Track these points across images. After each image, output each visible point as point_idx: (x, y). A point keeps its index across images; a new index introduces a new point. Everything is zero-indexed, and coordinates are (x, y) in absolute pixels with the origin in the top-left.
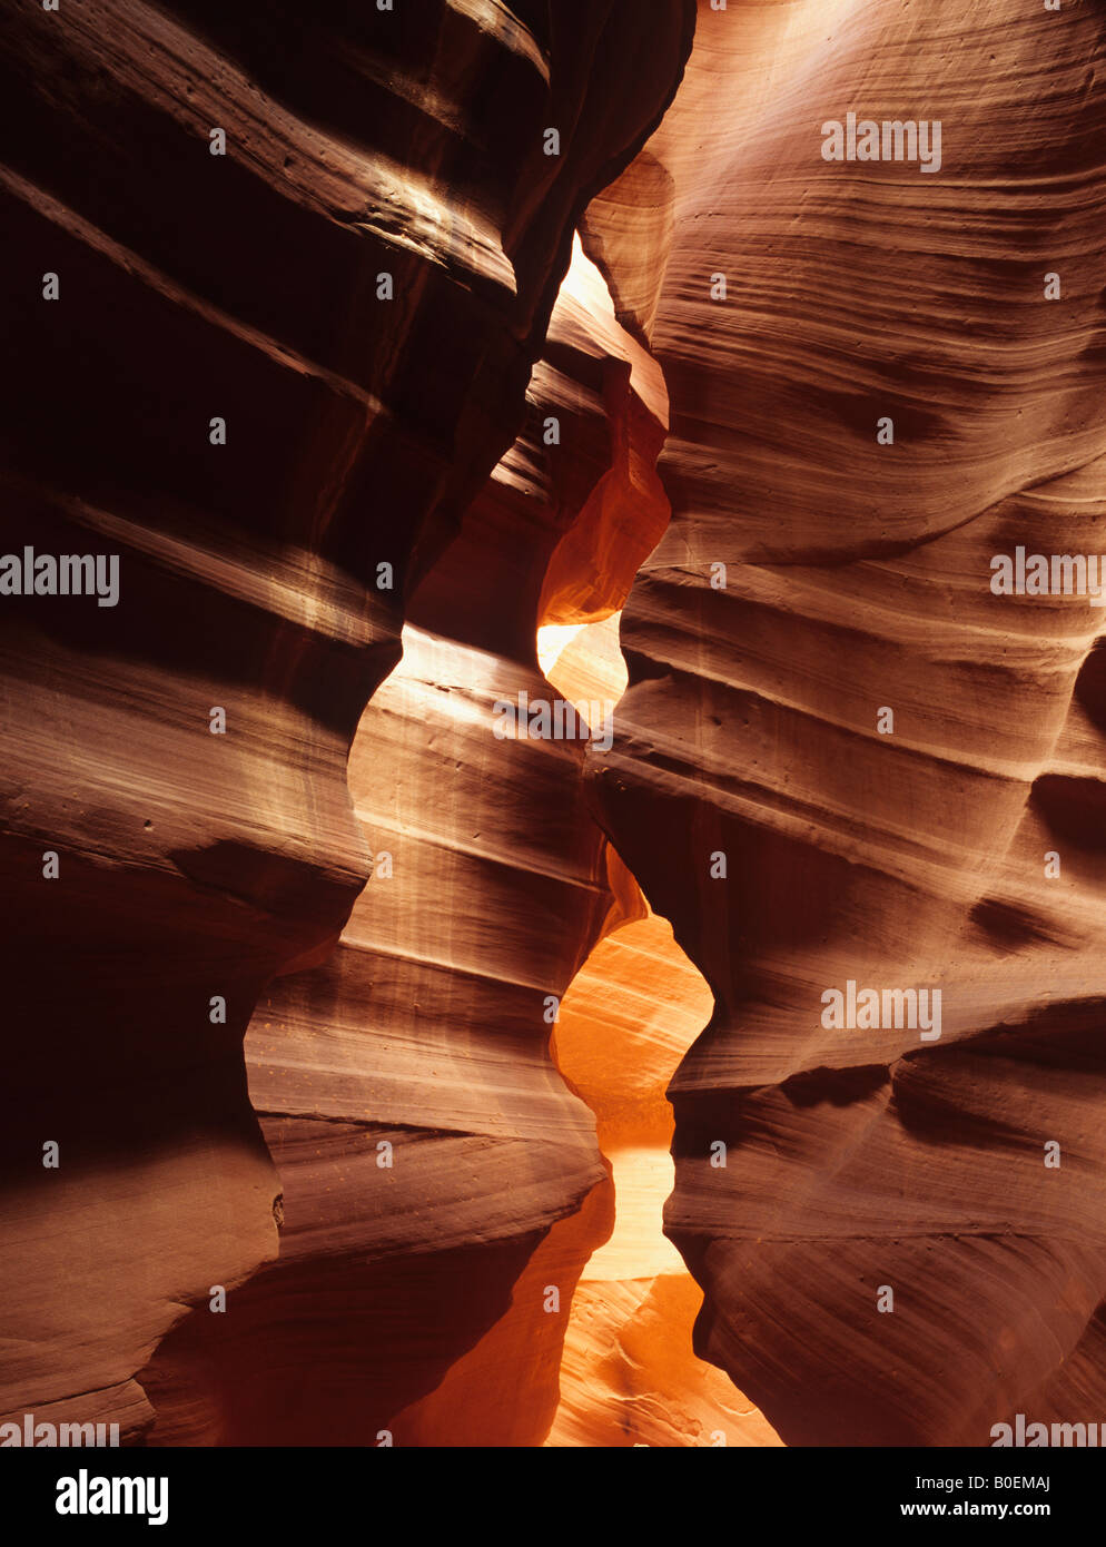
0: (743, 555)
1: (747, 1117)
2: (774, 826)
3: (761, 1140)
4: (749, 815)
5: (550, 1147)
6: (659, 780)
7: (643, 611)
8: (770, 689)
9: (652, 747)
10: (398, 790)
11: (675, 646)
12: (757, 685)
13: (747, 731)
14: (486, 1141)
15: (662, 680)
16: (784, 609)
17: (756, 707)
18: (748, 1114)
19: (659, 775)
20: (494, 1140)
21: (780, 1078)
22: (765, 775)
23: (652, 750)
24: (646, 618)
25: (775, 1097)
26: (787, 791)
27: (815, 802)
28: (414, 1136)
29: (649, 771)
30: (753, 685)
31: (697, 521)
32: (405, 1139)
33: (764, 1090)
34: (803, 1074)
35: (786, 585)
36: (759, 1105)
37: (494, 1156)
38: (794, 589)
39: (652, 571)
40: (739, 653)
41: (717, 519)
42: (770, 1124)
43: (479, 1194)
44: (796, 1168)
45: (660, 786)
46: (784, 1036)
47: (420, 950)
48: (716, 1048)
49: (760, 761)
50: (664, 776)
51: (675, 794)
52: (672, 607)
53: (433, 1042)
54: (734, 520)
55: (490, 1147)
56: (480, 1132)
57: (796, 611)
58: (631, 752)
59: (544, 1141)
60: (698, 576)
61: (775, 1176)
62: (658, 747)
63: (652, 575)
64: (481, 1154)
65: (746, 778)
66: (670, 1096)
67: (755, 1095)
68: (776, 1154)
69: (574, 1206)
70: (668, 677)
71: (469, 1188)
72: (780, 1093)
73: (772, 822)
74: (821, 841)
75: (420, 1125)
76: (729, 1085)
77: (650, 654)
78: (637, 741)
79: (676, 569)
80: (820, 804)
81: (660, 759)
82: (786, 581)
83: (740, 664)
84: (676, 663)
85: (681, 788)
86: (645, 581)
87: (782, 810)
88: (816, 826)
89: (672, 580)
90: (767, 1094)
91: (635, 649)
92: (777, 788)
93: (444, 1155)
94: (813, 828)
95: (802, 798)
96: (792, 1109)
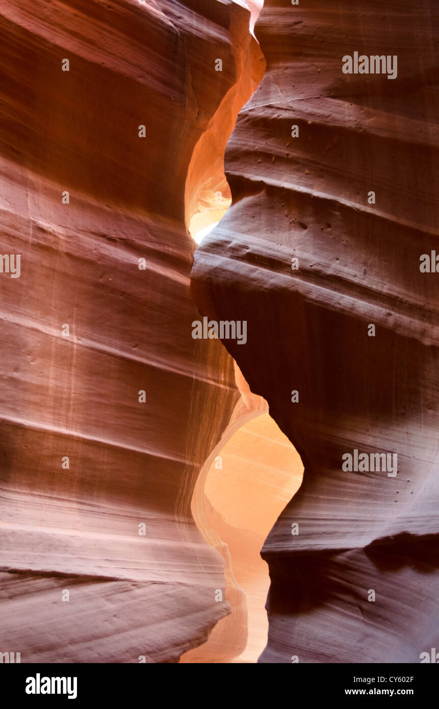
0: (324, 90)
1: (333, 578)
2: (354, 312)
3: (345, 602)
4: (332, 303)
5: (183, 588)
6: (254, 275)
7: (243, 142)
8: (349, 198)
9: (248, 248)
10: (75, 312)
11: (269, 168)
12: (339, 195)
13: (330, 233)
14: (129, 584)
15: (257, 196)
16: (361, 131)
17: (337, 213)
18: (335, 576)
19: (253, 271)
20: (135, 584)
21: (364, 542)
22: (346, 269)
23: (248, 251)
24: (245, 148)
25: (359, 560)
26: (365, 283)
27: (390, 292)
28: (63, 582)
29: (244, 268)
30: (334, 195)
31: (287, 68)
32: (55, 585)
33: (349, 553)
34: (387, 539)
35: (363, 112)
36: (344, 567)
37: (134, 598)
38: (369, 115)
39: (250, 111)
40: (322, 170)
41: (303, 64)
42: (353, 586)
43: (118, 631)
44: (380, 634)
45: (254, 280)
46: (368, 501)
47: (86, 431)
48: (305, 511)
49: (341, 258)
50: (258, 272)
51: (265, 286)
52: (267, 137)
53: (95, 503)
54: (316, 64)
55: (131, 590)
56: (122, 577)
57: (372, 132)
58: (230, 254)
59: (180, 584)
60: (286, 110)
61: (360, 641)
62: (252, 248)
63: (251, 113)
64: (122, 596)
65: (330, 272)
66: (265, 555)
67: (341, 558)
68: (362, 618)
69: (201, 638)
70: (263, 193)
71: (109, 627)
72: (364, 557)
73: (353, 309)
74: (397, 325)
75: (69, 572)
76: (316, 548)
77: (247, 176)
78: (236, 244)
79: (270, 107)
80: (395, 294)
81: (254, 258)
82: (362, 109)
83: (323, 180)
84: (270, 181)
85: (272, 281)
86: (246, 119)
87: (361, 298)
88: (393, 313)
89: (266, 115)
90: (350, 558)
91: (237, 173)
92: (356, 280)
93: (88, 598)
94: (389, 314)
95: (380, 289)
96: (375, 573)
